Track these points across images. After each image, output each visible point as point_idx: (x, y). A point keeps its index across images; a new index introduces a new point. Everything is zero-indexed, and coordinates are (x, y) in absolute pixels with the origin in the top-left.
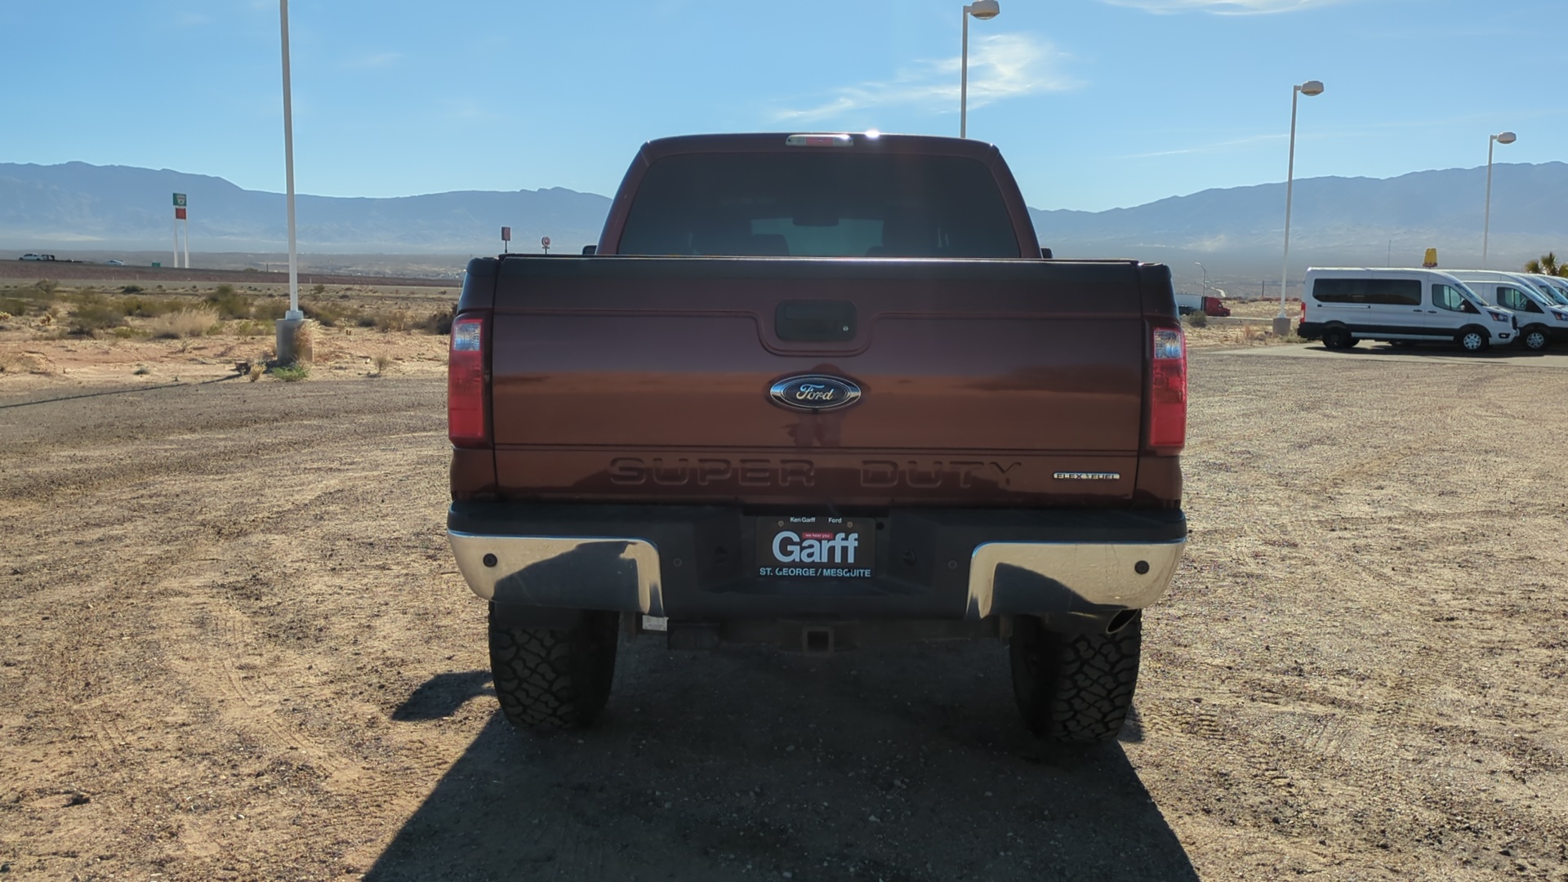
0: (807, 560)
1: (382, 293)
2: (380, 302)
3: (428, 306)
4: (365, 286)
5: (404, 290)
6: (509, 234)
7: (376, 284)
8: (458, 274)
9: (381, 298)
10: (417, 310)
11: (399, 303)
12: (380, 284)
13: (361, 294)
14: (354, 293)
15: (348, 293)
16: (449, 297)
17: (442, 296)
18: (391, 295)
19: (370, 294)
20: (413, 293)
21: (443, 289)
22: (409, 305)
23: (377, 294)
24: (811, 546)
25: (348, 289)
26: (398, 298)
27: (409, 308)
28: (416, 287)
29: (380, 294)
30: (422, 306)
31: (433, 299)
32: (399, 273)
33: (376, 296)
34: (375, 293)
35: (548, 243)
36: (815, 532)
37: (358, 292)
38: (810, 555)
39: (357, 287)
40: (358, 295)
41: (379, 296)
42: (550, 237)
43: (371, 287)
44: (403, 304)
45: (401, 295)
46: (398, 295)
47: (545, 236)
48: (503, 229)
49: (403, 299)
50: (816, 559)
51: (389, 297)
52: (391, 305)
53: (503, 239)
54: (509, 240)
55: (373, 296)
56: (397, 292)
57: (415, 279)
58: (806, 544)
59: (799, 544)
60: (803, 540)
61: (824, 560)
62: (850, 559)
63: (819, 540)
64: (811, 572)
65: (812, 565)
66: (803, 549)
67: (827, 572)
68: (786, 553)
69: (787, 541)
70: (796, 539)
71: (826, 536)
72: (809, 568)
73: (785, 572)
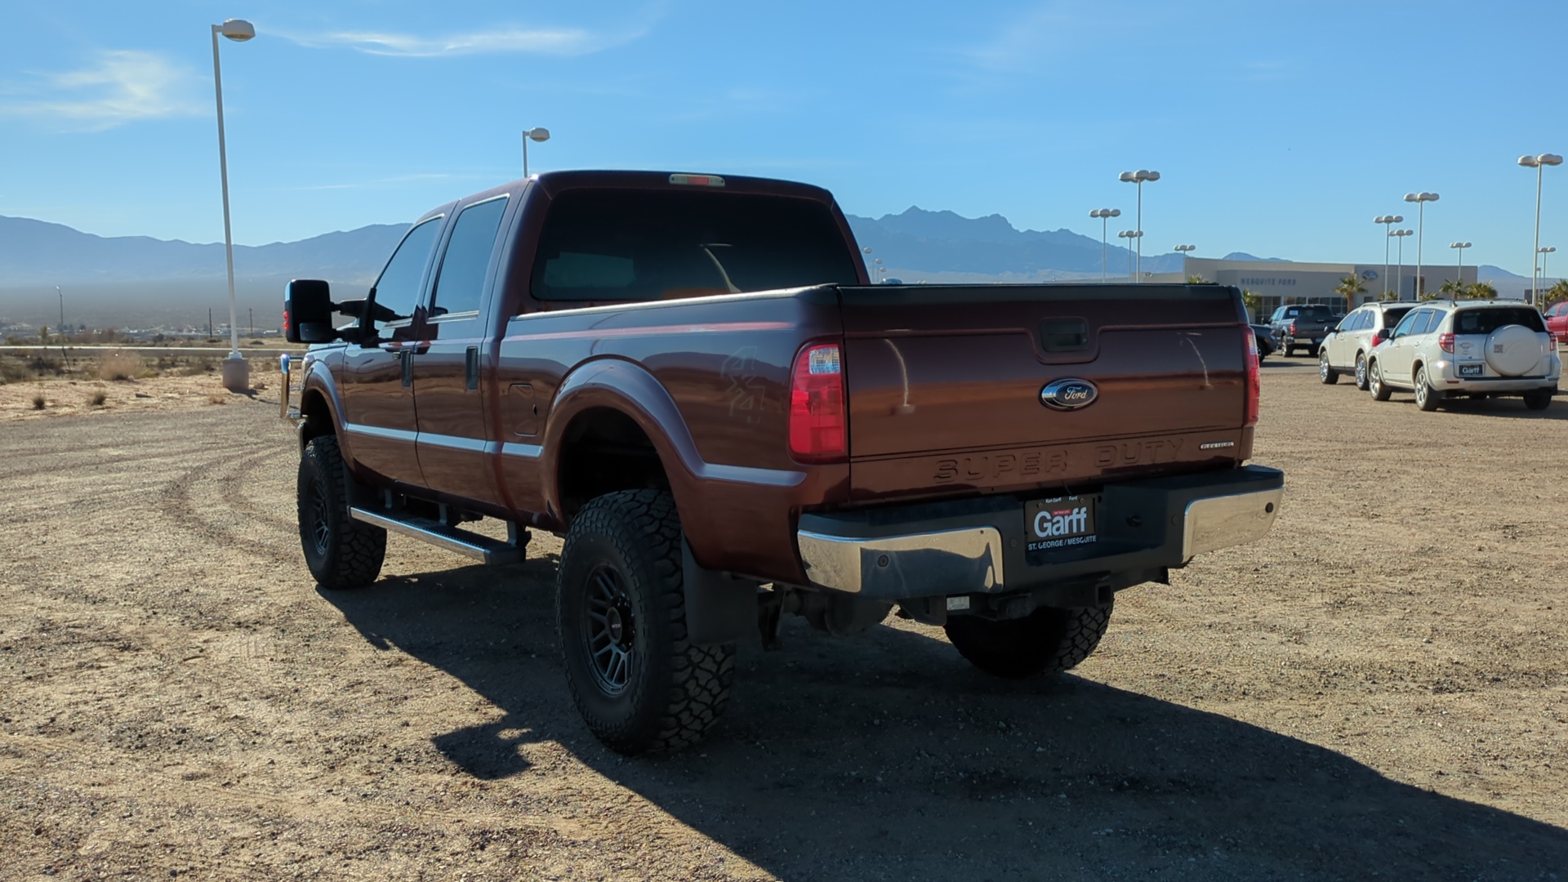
0: (1056, 533)
24: (1058, 522)
36: (1061, 510)
38: (1058, 529)
50: (1062, 531)
58: (1055, 520)
59: (1051, 521)
60: (1053, 517)
61: (1067, 532)
62: (1083, 529)
63: (1063, 516)
64: (1060, 543)
65: (1060, 537)
66: (1053, 524)
67: (1070, 542)
68: (1043, 530)
69: (1043, 519)
70: (1049, 517)
71: (1067, 512)
72: (1059, 540)
73: (1044, 545)
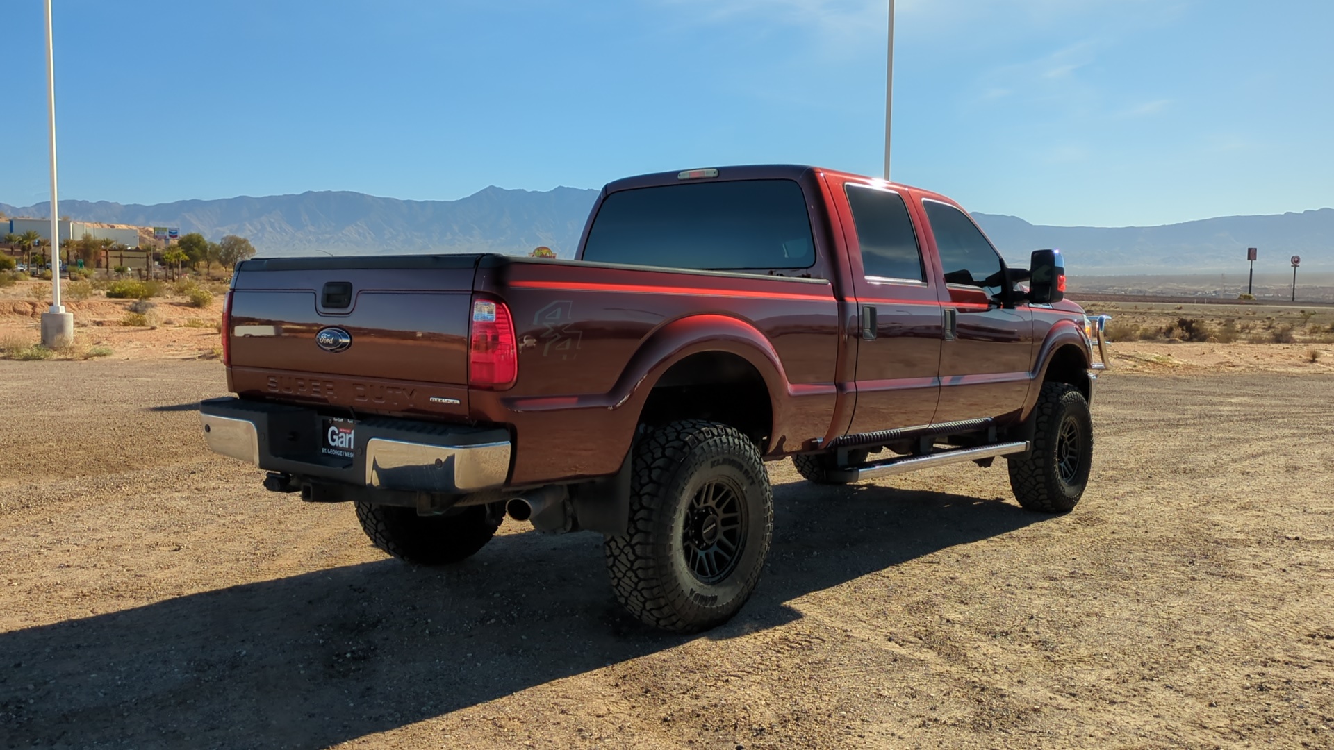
0: (341, 446)
1: (1123, 308)
2: (1120, 316)
3: (1163, 320)
4: (1109, 302)
5: (1142, 306)
6: (1255, 254)
7: (1120, 301)
8: (1215, 292)
9: (1121, 313)
10: (1152, 323)
11: (1136, 317)
12: (1123, 301)
13: (1104, 309)
14: (1097, 308)
15: (1093, 308)
16: (1184, 312)
17: (1177, 311)
18: (1130, 310)
19: (1112, 309)
20: (1151, 309)
21: (1179, 305)
22: (1145, 319)
23: (1118, 309)
24: (342, 437)
25: (1093, 305)
26: (1136, 313)
27: (1145, 321)
28: (1154, 304)
29: (1120, 310)
30: (1157, 320)
31: (1168, 314)
32: (1160, 292)
33: (1117, 311)
34: (1116, 308)
35: (1297, 262)
36: (345, 429)
37: (1101, 308)
38: (342, 442)
39: (1101, 303)
40: (1101, 310)
41: (1119, 312)
42: (1300, 257)
43: (1113, 303)
44: (1140, 318)
45: (1138, 311)
46: (1136, 310)
47: (1295, 255)
48: (1250, 250)
49: (1141, 314)
50: (344, 445)
51: (1128, 312)
52: (1129, 319)
53: (1249, 259)
54: (1255, 259)
55: (1114, 311)
56: (1136, 307)
57: (1172, 297)
58: (340, 435)
59: (338, 435)
60: (339, 433)
61: (347, 446)
62: (352, 447)
63: (345, 433)
64: (340, 453)
65: (344, 450)
66: (339, 438)
67: (347, 454)
68: (333, 440)
69: (333, 433)
70: (337, 432)
71: (348, 431)
72: (340, 450)
73: (332, 452)
